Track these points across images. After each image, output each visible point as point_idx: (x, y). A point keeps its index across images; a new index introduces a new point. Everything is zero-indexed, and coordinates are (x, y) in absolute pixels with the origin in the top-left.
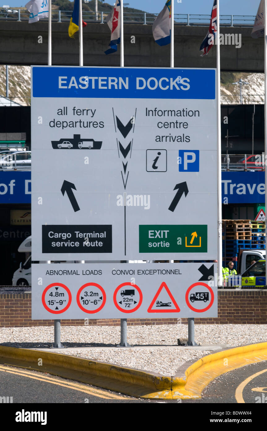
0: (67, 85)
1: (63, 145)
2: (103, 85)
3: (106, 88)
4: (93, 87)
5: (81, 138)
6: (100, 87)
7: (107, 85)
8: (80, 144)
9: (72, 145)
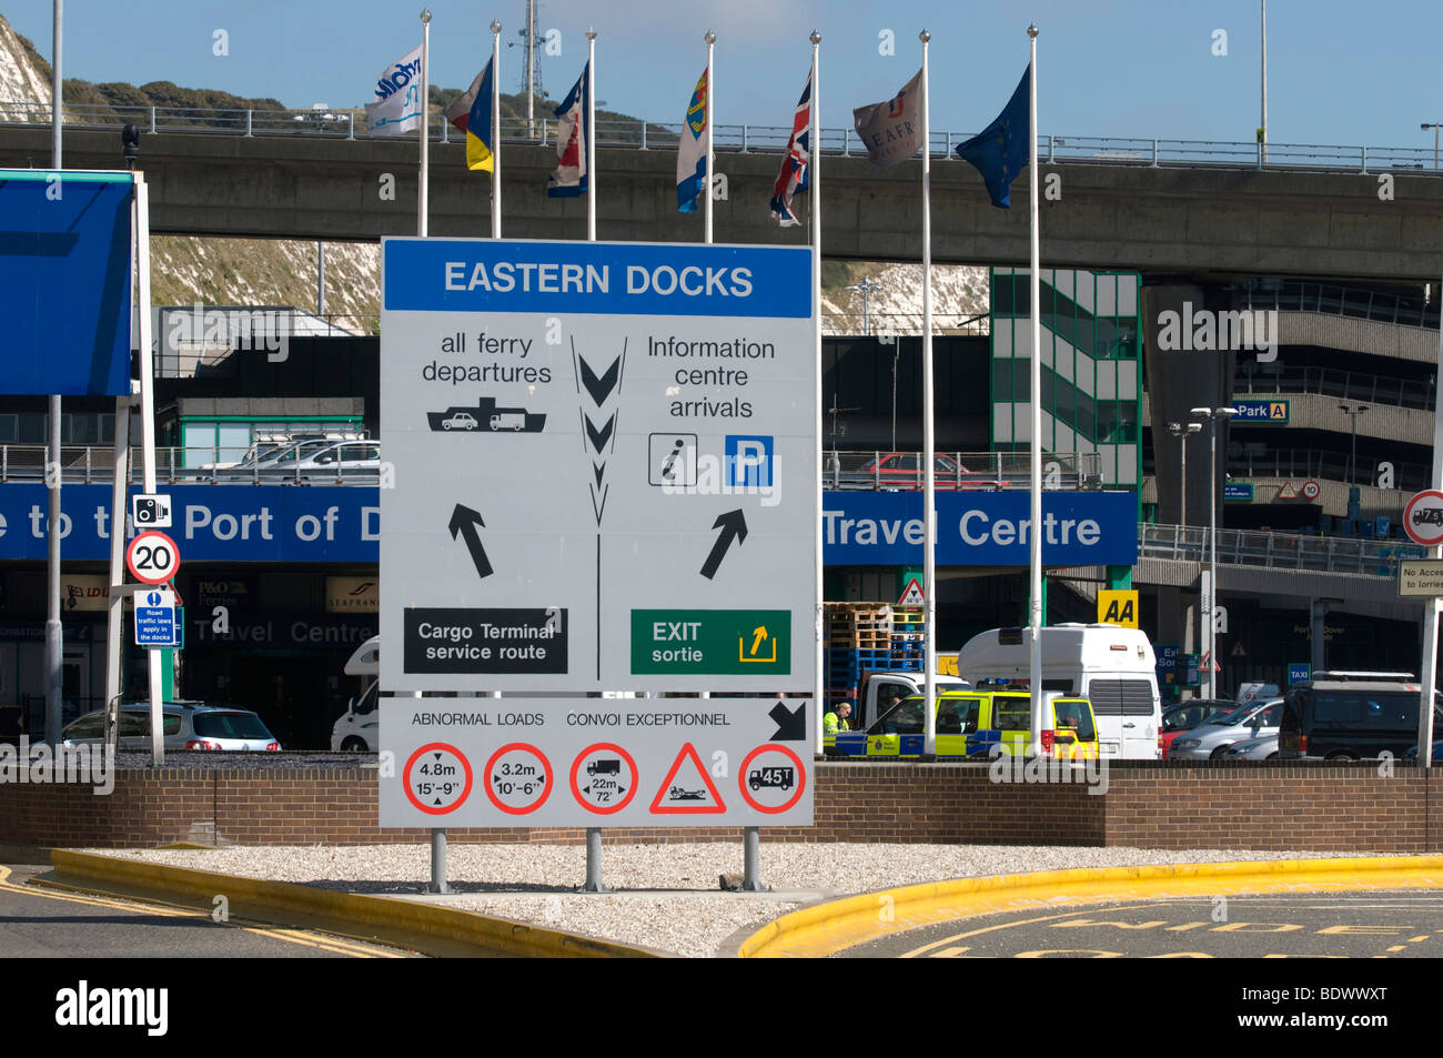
0: (466, 281)
1: (454, 422)
2: (548, 283)
3: (556, 290)
4: (527, 288)
5: (497, 406)
6: (543, 288)
7: (558, 283)
8: (494, 419)
9: (475, 423)
